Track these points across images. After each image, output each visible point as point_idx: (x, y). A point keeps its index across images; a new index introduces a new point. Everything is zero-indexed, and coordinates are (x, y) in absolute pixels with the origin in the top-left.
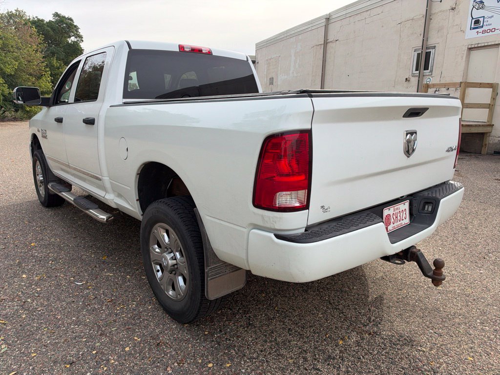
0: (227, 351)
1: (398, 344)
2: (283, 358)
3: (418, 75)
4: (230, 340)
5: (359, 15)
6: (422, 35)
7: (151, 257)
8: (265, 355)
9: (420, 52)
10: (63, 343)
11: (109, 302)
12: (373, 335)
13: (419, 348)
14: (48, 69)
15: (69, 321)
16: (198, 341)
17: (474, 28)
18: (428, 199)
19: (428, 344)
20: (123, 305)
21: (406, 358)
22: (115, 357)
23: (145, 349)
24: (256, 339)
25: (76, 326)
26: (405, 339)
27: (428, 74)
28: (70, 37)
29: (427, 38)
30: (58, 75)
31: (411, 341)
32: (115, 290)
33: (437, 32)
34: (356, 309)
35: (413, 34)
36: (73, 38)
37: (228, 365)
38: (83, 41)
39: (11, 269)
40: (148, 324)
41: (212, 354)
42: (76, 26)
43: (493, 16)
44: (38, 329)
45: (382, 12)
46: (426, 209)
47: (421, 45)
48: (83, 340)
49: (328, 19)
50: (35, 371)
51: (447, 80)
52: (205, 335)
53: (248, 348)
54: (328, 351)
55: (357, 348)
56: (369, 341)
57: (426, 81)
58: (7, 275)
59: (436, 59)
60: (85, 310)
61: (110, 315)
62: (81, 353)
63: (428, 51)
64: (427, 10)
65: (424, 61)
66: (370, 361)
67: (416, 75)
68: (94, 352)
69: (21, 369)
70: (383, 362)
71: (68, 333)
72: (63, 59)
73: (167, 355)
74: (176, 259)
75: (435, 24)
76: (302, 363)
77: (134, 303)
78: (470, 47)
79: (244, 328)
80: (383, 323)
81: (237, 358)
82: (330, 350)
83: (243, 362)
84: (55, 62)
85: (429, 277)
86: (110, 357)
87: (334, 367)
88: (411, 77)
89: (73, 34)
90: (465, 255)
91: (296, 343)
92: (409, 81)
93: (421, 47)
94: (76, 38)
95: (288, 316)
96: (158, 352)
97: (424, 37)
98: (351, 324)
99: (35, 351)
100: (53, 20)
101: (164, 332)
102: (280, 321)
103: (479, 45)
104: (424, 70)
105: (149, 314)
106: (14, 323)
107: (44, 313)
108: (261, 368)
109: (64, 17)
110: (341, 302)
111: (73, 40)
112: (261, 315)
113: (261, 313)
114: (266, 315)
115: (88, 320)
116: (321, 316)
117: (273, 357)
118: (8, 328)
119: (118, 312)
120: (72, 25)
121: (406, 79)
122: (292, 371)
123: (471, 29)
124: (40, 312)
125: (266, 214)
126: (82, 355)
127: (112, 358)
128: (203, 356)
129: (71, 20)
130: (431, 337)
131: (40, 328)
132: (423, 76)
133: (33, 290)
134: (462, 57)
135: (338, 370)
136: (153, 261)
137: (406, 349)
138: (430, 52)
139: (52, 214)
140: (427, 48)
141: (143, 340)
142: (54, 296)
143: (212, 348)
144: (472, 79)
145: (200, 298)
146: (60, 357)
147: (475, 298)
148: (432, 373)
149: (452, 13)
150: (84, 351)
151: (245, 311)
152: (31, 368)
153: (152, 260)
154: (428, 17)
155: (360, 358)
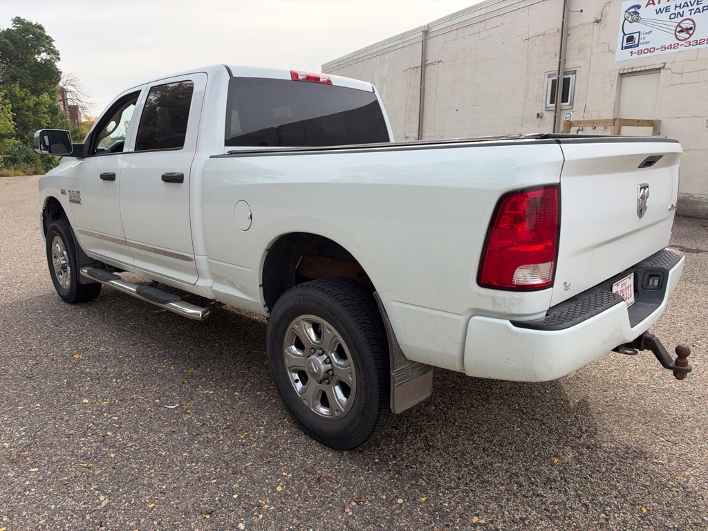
0: (414, 482)
1: (627, 458)
2: (491, 484)
3: (554, 109)
4: (411, 468)
5: (469, 28)
6: (558, 55)
7: (287, 362)
8: (466, 484)
9: (557, 78)
10: (185, 487)
11: (225, 428)
12: (592, 449)
13: (656, 461)
14: (7, 101)
15: (180, 458)
16: (371, 472)
17: (626, 48)
18: (653, 270)
19: (664, 454)
20: (246, 432)
21: (644, 473)
22: (268, 501)
23: (303, 487)
24: (446, 464)
25: (193, 464)
26: (634, 451)
27: (567, 107)
28: (39, 53)
29: (565, 60)
30: (23, 109)
31: (642, 452)
32: (226, 412)
33: (577, 51)
34: (559, 418)
35: (544, 53)
36: (44, 55)
37: (424, 499)
38: (59, 59)
39: (61, 392)
40: (292, 455)
41: (396, 487)
42: (48, 37)
43: (651, 32)
44: (141, 471)
45: (502, 24)
46: (650, 284)
47: (557, 69)
48: (213, 482)
49: (426, 32)
50: (162, 526)
51: (593, 116)
52: (376, 463)
53: (440, 476)
54: (544, 472)
55: (579, 466)
56: (590, 457)
57: (565, 117)
58: (58, 401)
59: (578, 88)
60: (196, 442)
61: (234, 445)
62: (217, 499)
63: (567, 76)
64: (563, 22)
65: (561, 90)
66: (601, 480)
67: (551, 109)
68: (235, 496)
69: (142, 526)
70: (617, 481)
71: (186, 474)
72: (29, 86)
73: (337, 493)
74: (331, 363)
75: (573, 41)
76: (517, 489)
77: (261, 428)
78: (621, 72)
79: (424, 451)
80: (599, 433)
81: (431, 489)
82: (546, 471)
83: (441, 494)
84: (17, 90)
85: (670, 368)
86: (260, 501)
87: (560, 491)
88: (544, 111)
89: (44, 49)
90: (668, 343)
91: (499, 465)
92: (541, 117)
93: (557, 72)
94: (49, 54)
95: (475, 433)
96: (323, 490)
97: (560, 58)
98: (560, 437)
99: (151, 501)
100: (13, 29)
101: (319, 463)
102: (468, 439)
103: (634, 70)
104: (562, 102)
105: (289, 442)
106: (102, 466)
107: (139, 449)
108: (467, 499)
109: (30, 24)
110: (537, 410)
111: (44, 58)
112: (440, 433)
113: (439, 431)
114: (446, 433)
115: (206, 455)
116: (518, 429)
117: (478, 484)
118: (97, 473)
119: (244, 441)
120: (43, 35)
121: (538, 115)
122: (508, 499)
123: (622, 49)
124: (132, 449)
125: (500, 296)
126: (220, 500)
127: (264, 503)
128: (384, 490)
129: (40, 28)
130: (664, 446)
131: (142, 470)
132: (561, 110)
133: (107, 419)
134: (612, 86)
135: (565, 495)
136: (289, 368)
137: (640, 463)
138: (570, 78)
139: (83, 313)
140: (565, 73)
141: (295, 475)
142: (142, 426)
143: (392, 478)
144: (626, 115)
145: (376, 413)
146: (190, 506)
147: (699, 395)
148: (681, 488)
149: (596, 27)
150: (220, 496)
151: (416, 429)
152: (155, 523)
153: (287, 367)
154: (565, 32)
155: (587, 478)
